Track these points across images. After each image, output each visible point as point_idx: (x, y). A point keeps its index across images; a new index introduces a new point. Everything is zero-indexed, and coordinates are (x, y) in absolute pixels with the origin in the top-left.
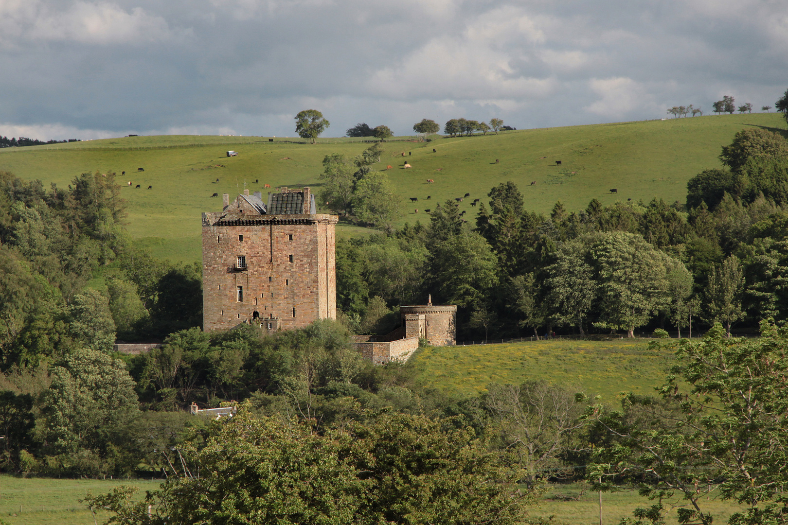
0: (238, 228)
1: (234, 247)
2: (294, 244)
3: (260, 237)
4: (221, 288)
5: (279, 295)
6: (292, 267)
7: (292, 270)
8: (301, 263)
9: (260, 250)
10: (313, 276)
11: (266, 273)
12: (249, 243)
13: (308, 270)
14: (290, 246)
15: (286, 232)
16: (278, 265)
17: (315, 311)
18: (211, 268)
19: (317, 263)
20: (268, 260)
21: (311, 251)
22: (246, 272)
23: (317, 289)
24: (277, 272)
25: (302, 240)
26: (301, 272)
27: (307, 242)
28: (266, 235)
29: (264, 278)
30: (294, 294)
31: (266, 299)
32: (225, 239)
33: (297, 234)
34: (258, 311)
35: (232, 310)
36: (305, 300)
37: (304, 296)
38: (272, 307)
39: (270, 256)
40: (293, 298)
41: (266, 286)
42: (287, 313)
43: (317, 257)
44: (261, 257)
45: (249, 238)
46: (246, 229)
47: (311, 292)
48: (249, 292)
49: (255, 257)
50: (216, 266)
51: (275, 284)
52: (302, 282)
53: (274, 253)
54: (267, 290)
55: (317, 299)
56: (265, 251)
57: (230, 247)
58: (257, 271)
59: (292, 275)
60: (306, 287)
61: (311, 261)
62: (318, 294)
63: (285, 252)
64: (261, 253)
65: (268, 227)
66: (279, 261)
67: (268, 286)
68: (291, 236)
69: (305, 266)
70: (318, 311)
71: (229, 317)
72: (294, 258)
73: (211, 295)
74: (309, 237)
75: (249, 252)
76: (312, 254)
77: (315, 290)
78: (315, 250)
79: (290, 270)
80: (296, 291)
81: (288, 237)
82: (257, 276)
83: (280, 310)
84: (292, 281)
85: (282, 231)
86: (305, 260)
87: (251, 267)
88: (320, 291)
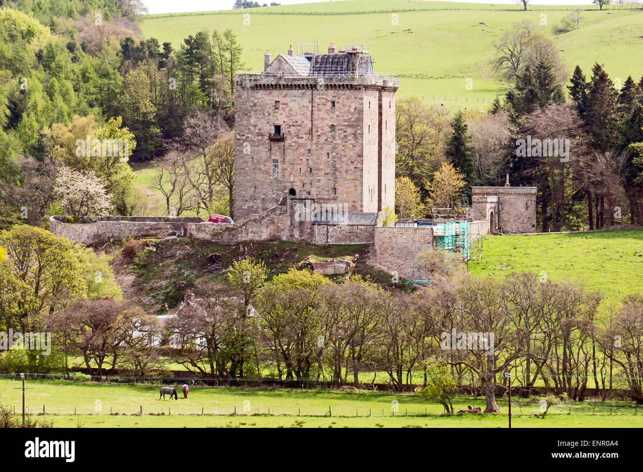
0: (275, 93)
1: (270, 114)
2: (337, 113)
3: (299, 104)
4: (255, 161)
5: (318, 169)
6: (334, 138)
7: (335, 142)
8: (345, 134)
9: (299, 118)
10: (357, 149)
11: (306, 144)
12: (287, 110)
13: (353, 142)
14: (331, 114)
15: (329, 98)
16: (319, 136)
17: (359, 189)
18: (244, 137)
19: (362, 134)
20: (307, 130)
21: (355, 121)
22: (282, 143)
23: (362, 164)
24: (317, 144)
25: (346, 108)
26: (344, 144)
27: (352, 110)
28: (306, 102)
29: (303, 150)
30: (336, 169)
31: (304, 174)
32: (260, 105)
33: (340, 101)
34: (295, 188)
35: (267, 186)
36: (348, 177)
37: (346, 171)
38: (311, 184)
39: (310, 125)
40: (335, 174)
41: (304, 160)
42: (328, 191)
43: (362, 128)
44: (300, 126)
45: (287, 104)
46: (283, 94)
47: (355, 168)
48: (285, 167)
49: (294, 126)
50: (249, 135)
51: (315, 158)
52: (345, 156)
53: (315, 123)
54: (305, 164)
55: (362, 176)
56: (304, 120)
57: (266, 114)
58: (295, 142)
59: (334, 148)
60: (349, 162)
61: (356, 132)
62: (362, 170)
63: (327, 122)
64: (299, 122)
65: (309, 92)
66: (320, 132)
67: (307, 160)
68: (333, 103)
69: (349, 138)
70: (362, 190)
71: (263, 194)
72: (337, 128)
73: (243, 169)
74: (353, 106)
75: (286, 120)
76: (356, 123)
77: (359, 165)
78: (360, 120)
79: (332, 142)
80: (338, 166)
81: (329, 105)
82: (295, 148)
83: (319, 187)
84: (334, 154)
85: (324, 96)
86: (349, 130)
87: (289, 137)
88: (365, 166)
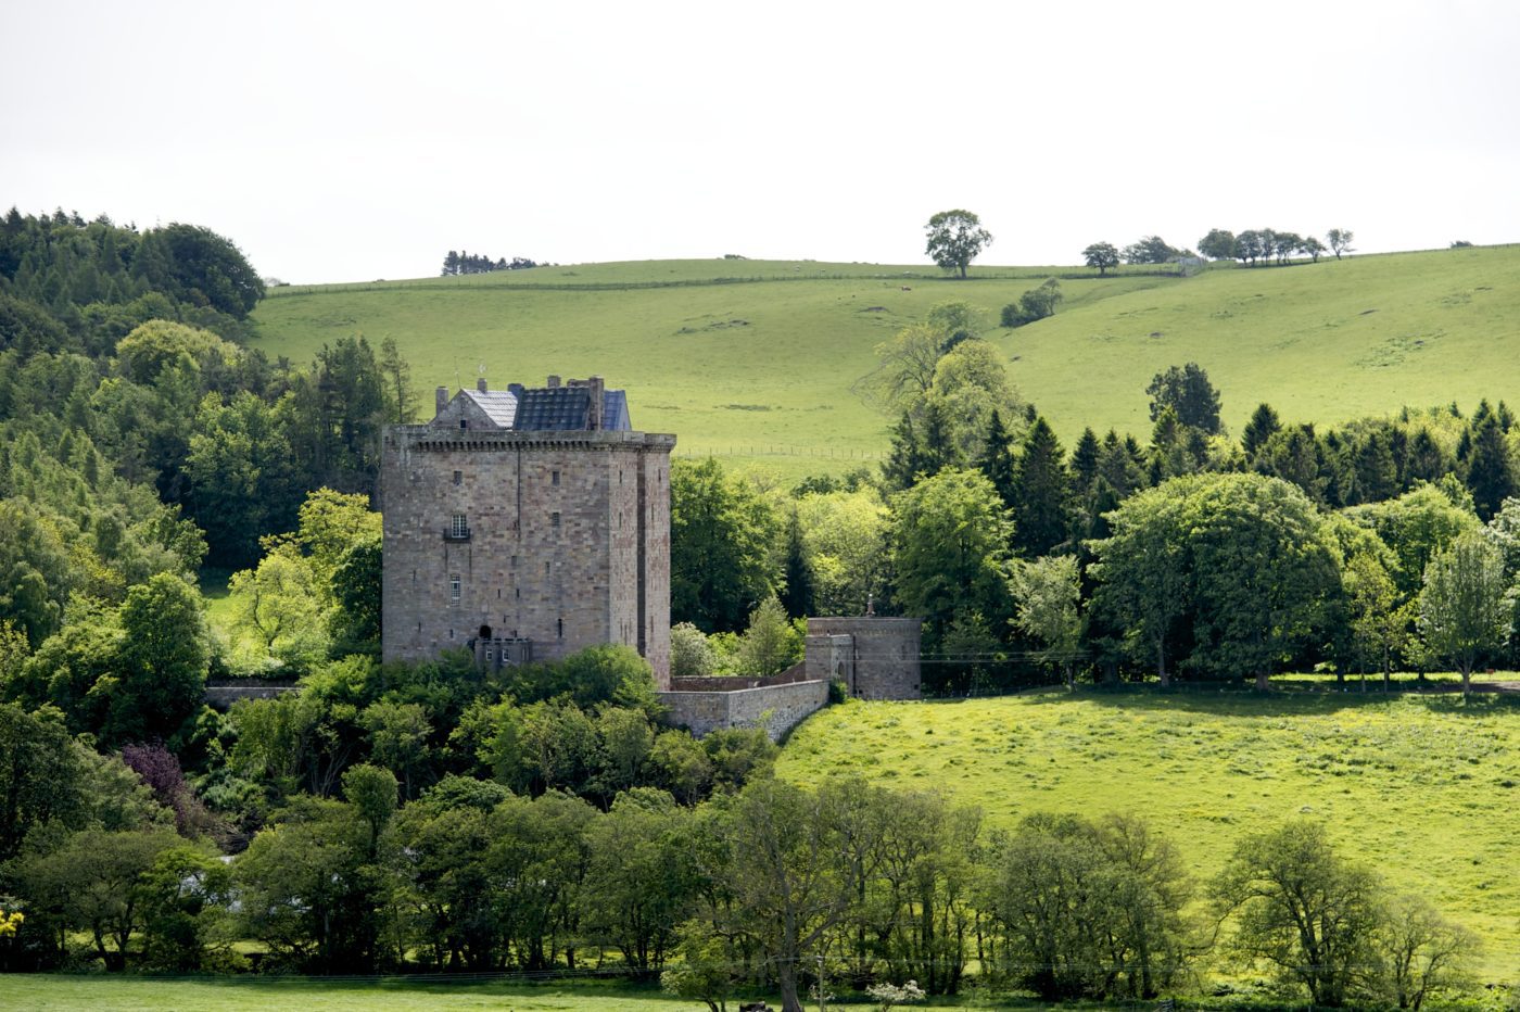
0: (455, 457)
1: (444, 495)
2: (563, 492)
3: (496, 476)
4: (419, 578)
5: (532, 592)
6: (558, 536)
7: (559, 543)
8: (577, 528)
9: (495, 502)
10: (599, 555)
11: (508, 548)
12: (475, 487)
13: (591, 542)
14: (554, 494)
15: (548, 466)
16: (532, 532)
17: (604, 625)
18: (399, 536)
19: (607, 529)
20: (511, 521)
21: (595, 505)
22: (467, 546)
23: (608, 582)
24: (528, 547)
25: (579, 484)
26: (576, 546)
27: (589, 487)
28: (507, 472)
29: (503, 557)
30: (562, 591)
31: (506, 600)
32: (427, 479)
33: (569, 470)
34: (490, 624)
35: (439, 621)
36: (583, 605)
37: (580, 595)
38: (518, 617)
39: (515, 514)
40: (560, 599)
41: (506, 573)
42: (547, 630)
43: (606, 519)
44: (498, 515)
45: (474, 477)
46: (468, 460)
47: (595, 588)
48: (473, 587)
49: (487, 515)
50: (408, 532)
51: (524, 570)
52: (578, 567)
53: (526, 508)
54: (507, 581)
55: (607, 603)
56: (505, 505)
57: (439, 495)
58: (490, 543)
59: (557, 554)
60: (585, 578)
61: (596, 524)
62: (608, 592)
63: (545, 507)
64: (497, 508)
65: (512, 456)
66: (533, 525)
67: (511, 575)
68: (555, 474)
69: (585, 536)
70: (608, 627)
71: (434, 637)
72: (562, 519)
73: (399, 592)
74: (592, 479)
75: (473, 505)
76: (598, 510)
77: (603, 584)
78: (603, 504)
79: (555, 543)
80: (565, 586)
81: (549, 479)
82: (488, 554)
83: (532, 623)
84: (558, 564)
85: (540, 463)
86: (585, 522)
87: (478, 535)
88: (614, 584)
